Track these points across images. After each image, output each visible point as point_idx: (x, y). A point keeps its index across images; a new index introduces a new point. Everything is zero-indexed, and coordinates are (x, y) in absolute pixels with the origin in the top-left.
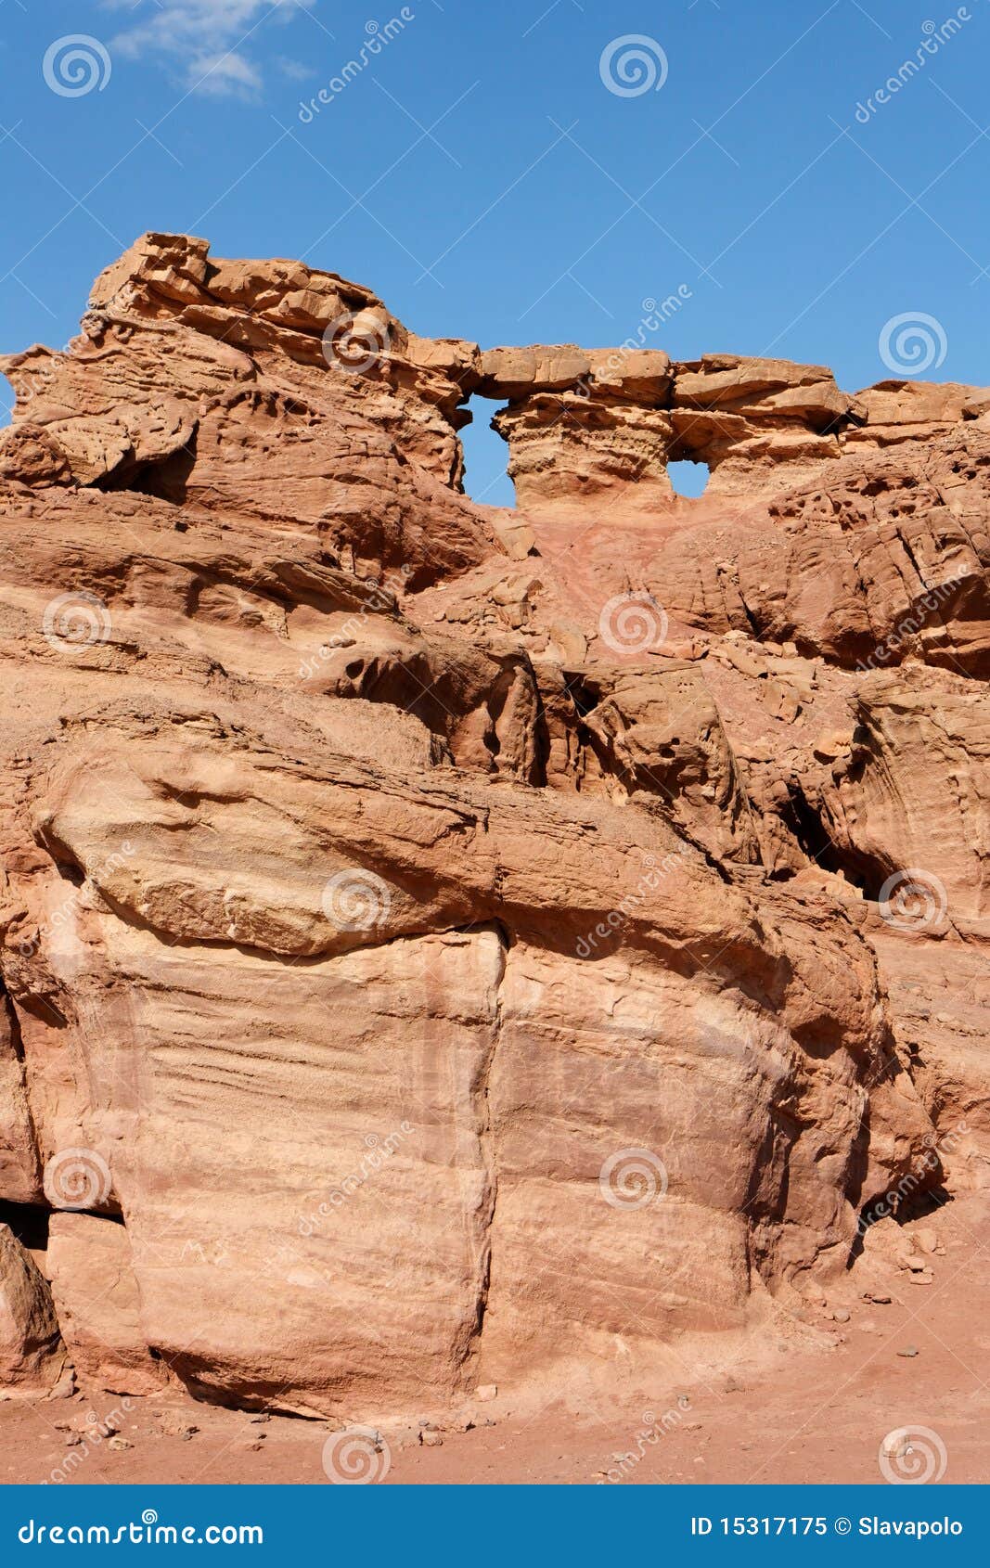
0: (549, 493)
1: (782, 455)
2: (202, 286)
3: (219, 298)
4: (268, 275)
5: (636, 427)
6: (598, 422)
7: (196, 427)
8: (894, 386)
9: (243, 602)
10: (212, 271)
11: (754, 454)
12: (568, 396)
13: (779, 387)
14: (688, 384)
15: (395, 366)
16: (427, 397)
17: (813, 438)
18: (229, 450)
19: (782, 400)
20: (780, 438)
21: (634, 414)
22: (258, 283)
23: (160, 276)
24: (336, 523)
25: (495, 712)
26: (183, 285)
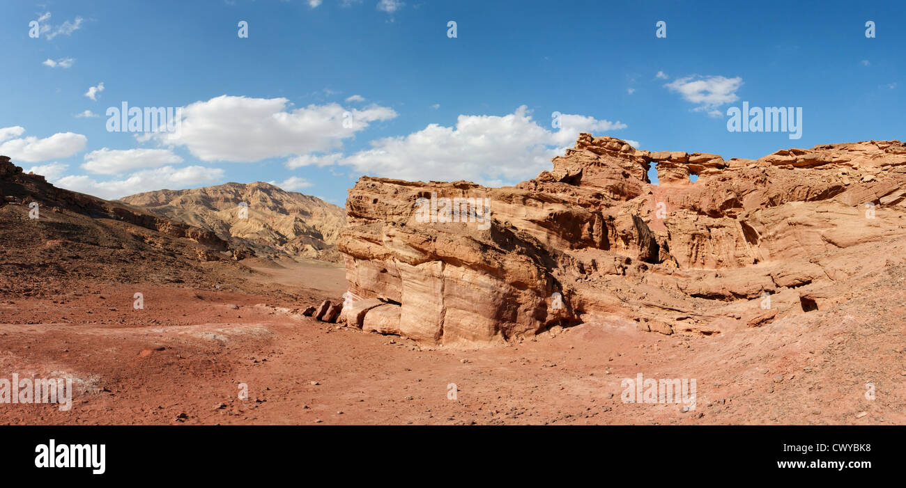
0: (665, 181)
1: (712, 173)
2: (591, 142)
3: (594, 144)
4: (603, 139)
5: (681, 168)
6: (673, 167)
7: (582, 170)
8: (735, 159)
9: (534, 202)
10: (592, 139)
11: (706, 173)
12: (667, 162)
13: (710, 159)
14: (692, 159)
15: (630, 156)
16: (638, 162)
17: (717, 170)
18: (588, 174)
19: (710, 162)
20: (711, 170)
21: (681, 165)
22: (601, 141)
23: (583, 141)
24: (609, 187)
25: (592, 224)
26: (587, 142)
